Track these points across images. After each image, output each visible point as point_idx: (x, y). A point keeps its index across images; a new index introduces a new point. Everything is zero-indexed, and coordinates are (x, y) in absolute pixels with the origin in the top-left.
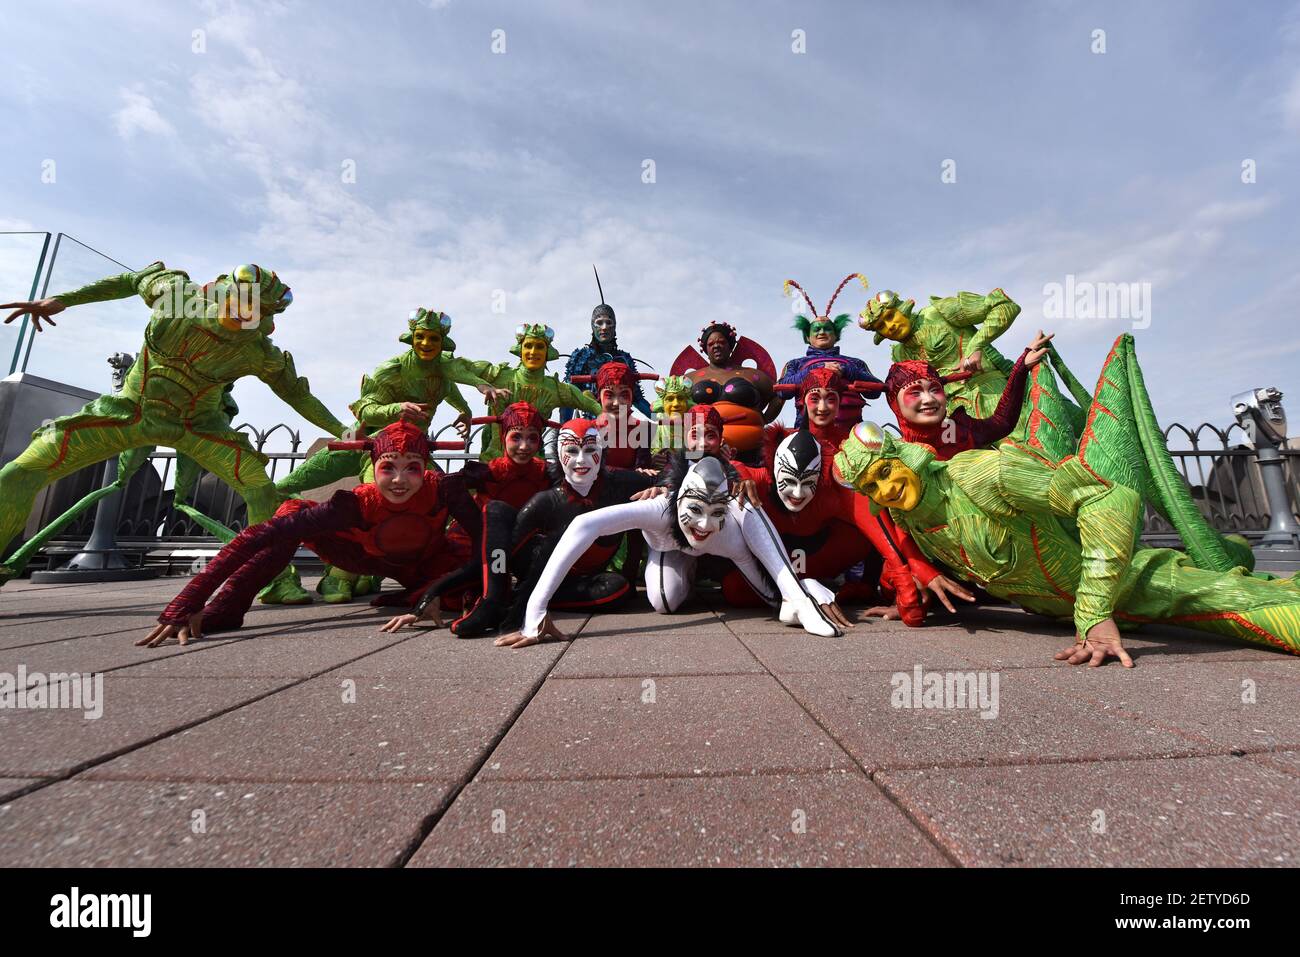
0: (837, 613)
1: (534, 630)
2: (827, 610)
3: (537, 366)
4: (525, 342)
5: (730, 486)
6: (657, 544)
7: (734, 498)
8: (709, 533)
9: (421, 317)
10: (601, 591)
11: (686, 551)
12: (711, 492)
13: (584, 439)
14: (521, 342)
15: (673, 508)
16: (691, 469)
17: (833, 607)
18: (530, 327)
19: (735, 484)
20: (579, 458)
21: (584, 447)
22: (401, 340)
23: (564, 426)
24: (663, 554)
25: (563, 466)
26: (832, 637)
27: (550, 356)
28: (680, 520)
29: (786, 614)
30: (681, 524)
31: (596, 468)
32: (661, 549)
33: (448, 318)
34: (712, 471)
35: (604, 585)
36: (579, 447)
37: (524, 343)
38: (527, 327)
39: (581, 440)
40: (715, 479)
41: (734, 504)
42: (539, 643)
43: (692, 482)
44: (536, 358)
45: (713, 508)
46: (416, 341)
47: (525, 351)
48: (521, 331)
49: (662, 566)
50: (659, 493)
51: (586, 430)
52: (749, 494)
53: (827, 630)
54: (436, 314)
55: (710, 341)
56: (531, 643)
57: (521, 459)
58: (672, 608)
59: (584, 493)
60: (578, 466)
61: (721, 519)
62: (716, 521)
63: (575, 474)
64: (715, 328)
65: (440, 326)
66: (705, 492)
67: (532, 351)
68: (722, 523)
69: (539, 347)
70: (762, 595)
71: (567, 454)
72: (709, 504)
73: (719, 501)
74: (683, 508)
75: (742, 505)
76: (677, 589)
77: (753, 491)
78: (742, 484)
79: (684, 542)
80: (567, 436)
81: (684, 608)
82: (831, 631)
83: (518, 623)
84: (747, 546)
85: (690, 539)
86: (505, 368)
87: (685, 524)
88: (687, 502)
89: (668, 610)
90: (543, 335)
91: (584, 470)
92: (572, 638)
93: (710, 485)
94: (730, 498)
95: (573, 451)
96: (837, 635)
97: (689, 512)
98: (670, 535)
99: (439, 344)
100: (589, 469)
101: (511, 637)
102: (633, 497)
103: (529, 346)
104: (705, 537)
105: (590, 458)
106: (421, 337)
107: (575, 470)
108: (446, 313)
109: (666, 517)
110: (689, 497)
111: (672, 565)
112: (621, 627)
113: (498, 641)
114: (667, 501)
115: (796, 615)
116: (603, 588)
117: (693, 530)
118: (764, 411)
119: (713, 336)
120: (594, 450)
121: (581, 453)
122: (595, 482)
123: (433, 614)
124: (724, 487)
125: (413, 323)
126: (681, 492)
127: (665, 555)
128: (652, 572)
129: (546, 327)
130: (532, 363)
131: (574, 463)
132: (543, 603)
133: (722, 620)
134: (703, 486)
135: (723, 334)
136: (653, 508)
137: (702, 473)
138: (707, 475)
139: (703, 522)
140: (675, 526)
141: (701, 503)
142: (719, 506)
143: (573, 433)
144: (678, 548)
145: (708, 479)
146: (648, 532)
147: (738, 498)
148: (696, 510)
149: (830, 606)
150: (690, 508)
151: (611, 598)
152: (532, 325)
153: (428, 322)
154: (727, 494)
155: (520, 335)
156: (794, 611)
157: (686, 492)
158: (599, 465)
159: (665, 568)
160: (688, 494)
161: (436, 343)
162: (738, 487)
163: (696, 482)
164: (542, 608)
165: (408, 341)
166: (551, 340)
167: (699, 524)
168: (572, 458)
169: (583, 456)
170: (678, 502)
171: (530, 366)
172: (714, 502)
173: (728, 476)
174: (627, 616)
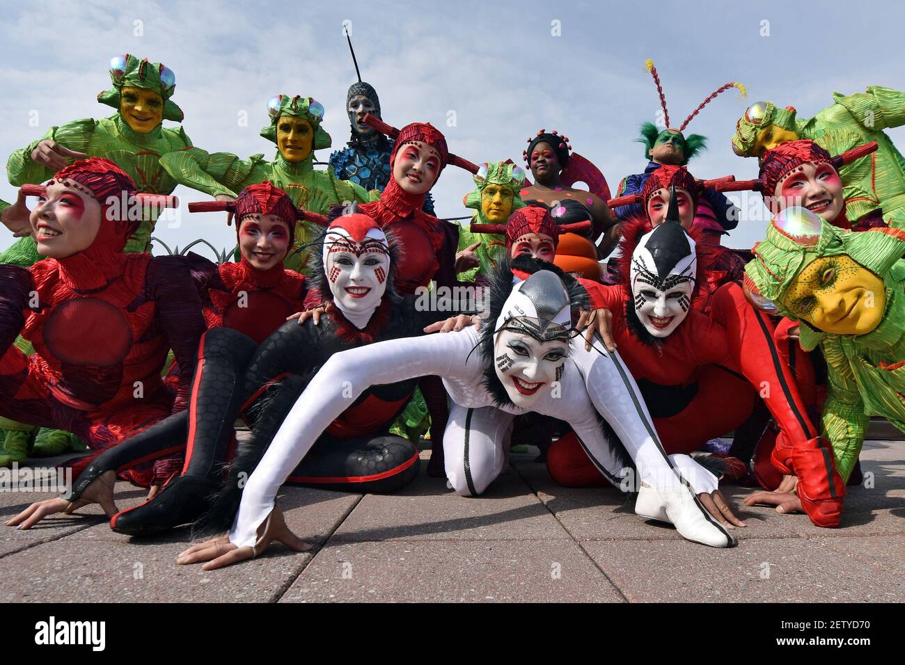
0: (721, 506)
1: (250, 535)
2: (707, 502)
3: (299, 157)
4: (281, 122)
5: (575, 316)
6: (463, 398)
7: (579, 333)
8: (540, 384)
9: (131, 69)
10: (377, 463)
11: (506, 408)
12: (545, 323)
13: (363, 245)
14: (275, 121)
15: (488, 347)
16: (516, 288)
17: (717, 498)
18: (287, 99)
19: (583, 314)
20: (355, 272)
21: (363, 256)
22: (101, 101)
23: (333, 224)
24: (470, 411)
25: (330, 282)
26: (724, 547)
27: (317, 143)
28: (496, 363)
29: (646, 505)
30: (498, 370)
31: (380, 289)
32: (468, 404)
33: (170, 73)
34: (549, 292)
35: (381, 453)
36: (353, 256)
37: (279, 125)
38: (284, 100)
39: (358, 246)
40: (553, 304)
41: (579, 341)
42: (259, 556)
43: (517, 308)
44: (295, 146)
45: (547, 347)
46: (125, 104)
47: (281, 135)
48: (274, 104)
49: (468, 428)
50: (468, 324)
51: (366, 231)
52: (602, 329)
53: (715, 537)
54: (152, 66)
55: (534, 153)
56: (243, 558)
57: (261, 261)
58: (479, 489)
59: (361, 324)
60: (352, 284)
61: (558, 364)
62: (551, 367)
63: (348, 296)
64: (543, 137)
65: (162, 85)
66: (537, 322)
67: (290, 136)
68: (560, 371)
69: (300, 130)
70: (608, 473)
71: (337, 265)
72: (541, 341)
73: (556, 338)
74: (502, 347)
75: (590, 343)
76: (488, 462)
77: (607, 324)
78: (594, 313)
79: (502, 397)
80: (337, 237)
81: (495, 489)
82: (720, 538)
83: (226, 520)
84: (592, 404)
85: (512, 392)
86: (258, 162)
87: (503, 370)
88: (507, 337)
89: (472, 492)
90: (306, 111)
91: (361, 292)
92: (317, 544)
93: (543, 313)
94: (573, 333)
95: (346, 262)
96: (731, 544)
97: (511, 353)
98: (482, 386)
99: (159, 110)
100: (369, 289)
101: (209, 545)
102: (428, 328)
103: (286, 128)
104: (535, 390)
105: (371, 273)
106: (132, 98)
107: (347, 289)
108: (166, 65)
109: (476, 359)
110: (510, 329)
111: (484, 429)
112: (402, 522)
113: (185, 552)
114: (480, 336)
115: (664, 509)
116: (381, 458)
117: (516, 379)
118: (598, 243)
119: (539, 148)
120: (377, 262)
121: (357, 265)
122: (377, 308)
123: (100, 498)
124: (565, 316)
125: (119, 76)
126: (500, 322)
127: (474, 413)
128: (454, 436)
129: (311, 101)
130: (291, 152)
131: (347, 279)
132: (269, 490)
133: (550, 509)
134: (532, 313)
135: (551, 145)
136: (457, 342)
137: (533, 293)
138: (540, 297)
139: (530, 369)
140: (490, 373)
141: (529, 340)
142: (556, 344)
143: (345, 234)
144: (494, 405)
145: (542, 304)
146: (450, 381)
147: (585, 333)
148: (521, 350)
149: (712, 496)
150: (511, 347)
151: (389, 473)
152: (292, 97)
153: (142, 76)
154: (568, 327)
155: (273, 111)
156: (661, 504)
157: (507, 322)
158: (384, 284)
159: (472, 432)
160: (510, 325)
161: (155, 110)
162: (587, 318)
163: (521, 308)
164: (265, 499)
165: (112, 102)
166: (320, 119)
167: (525, 372)
168: (343, 273)
169: (361, 270)
170: (495, 336)
171: (289, 156)
172: (549, 339)
173: (572, 301)
174: (412, 499)
